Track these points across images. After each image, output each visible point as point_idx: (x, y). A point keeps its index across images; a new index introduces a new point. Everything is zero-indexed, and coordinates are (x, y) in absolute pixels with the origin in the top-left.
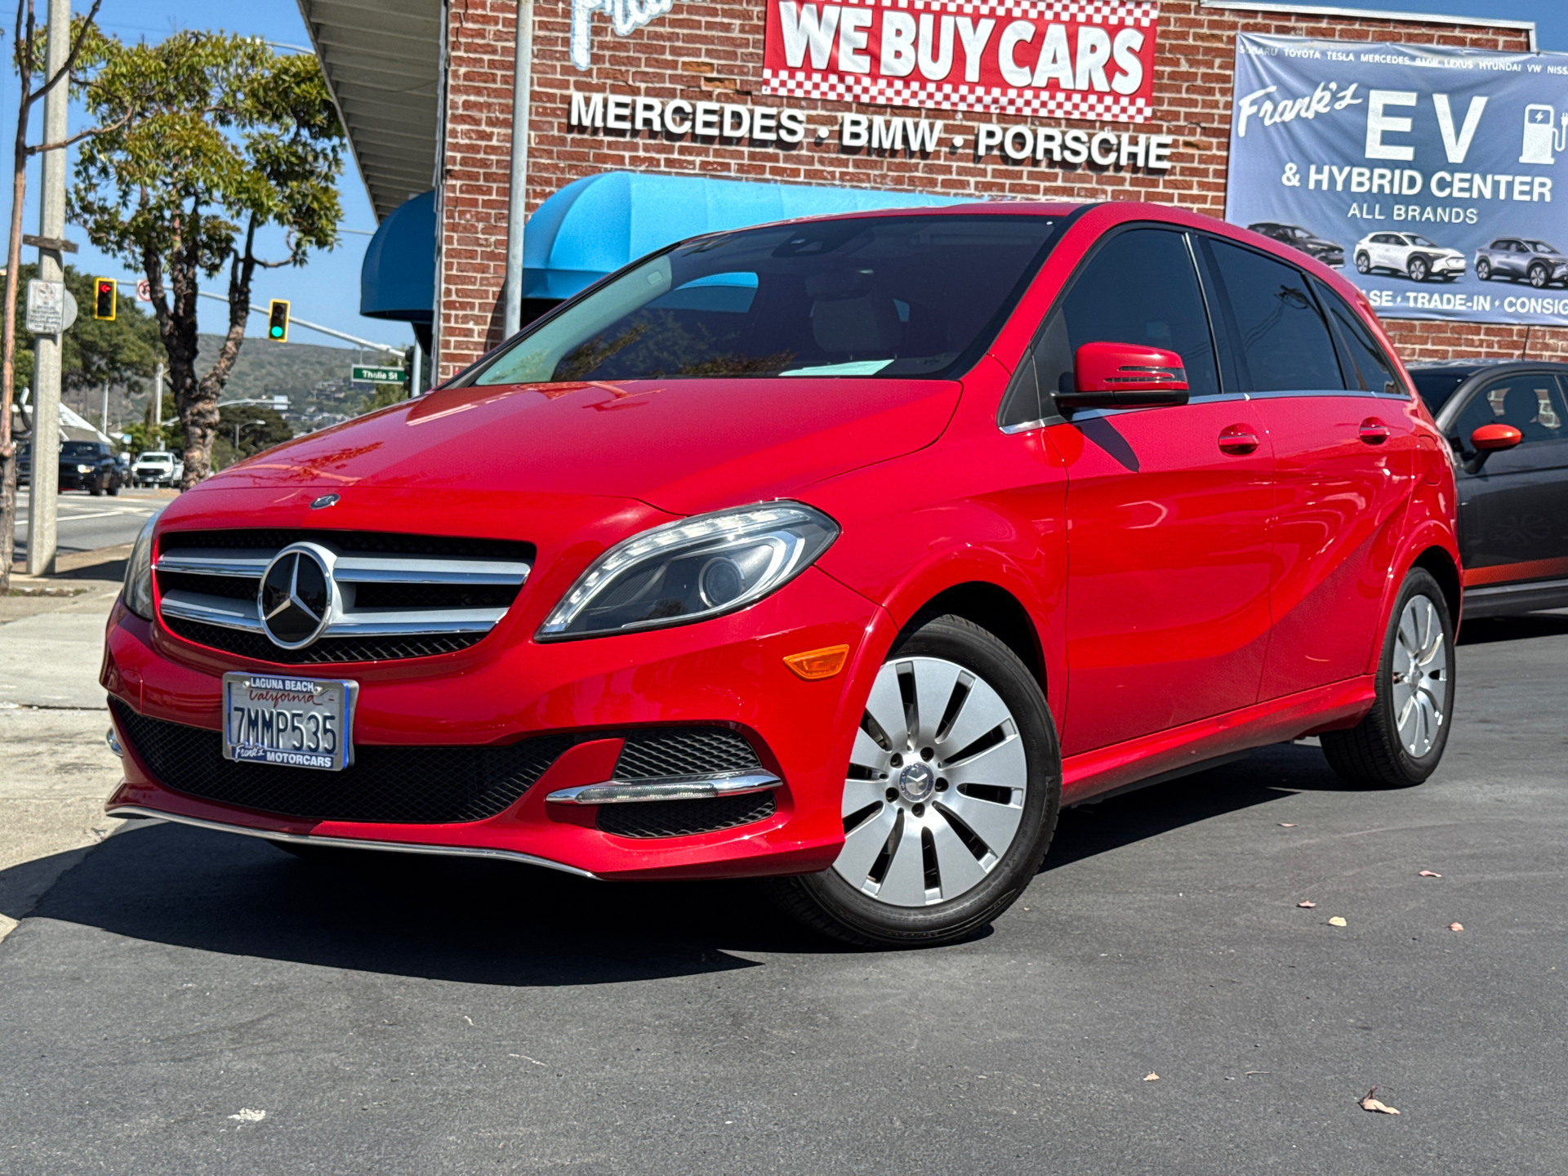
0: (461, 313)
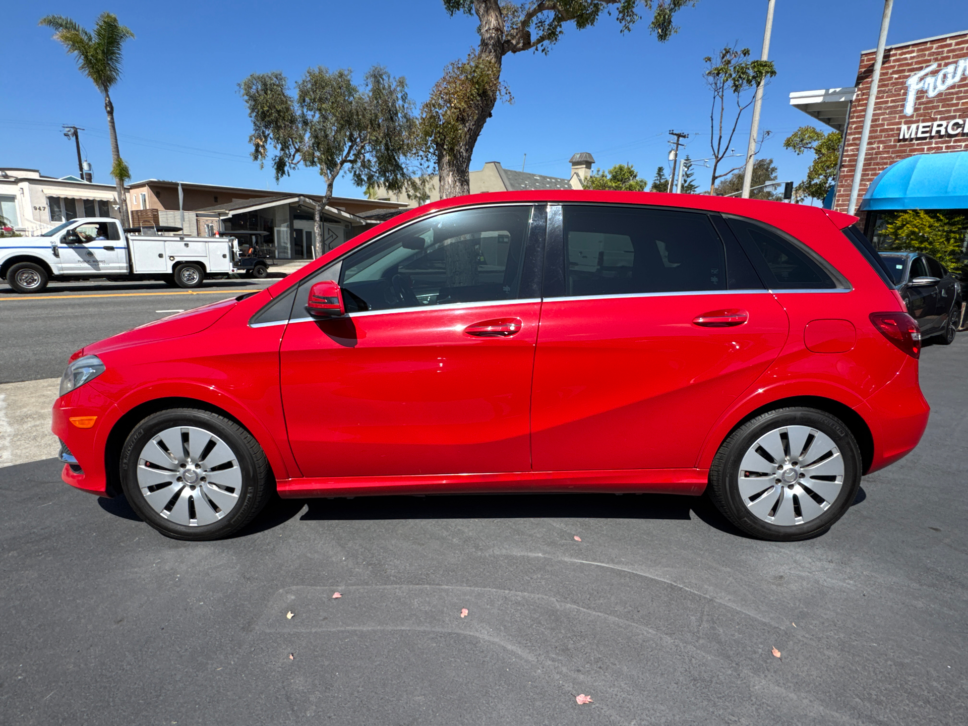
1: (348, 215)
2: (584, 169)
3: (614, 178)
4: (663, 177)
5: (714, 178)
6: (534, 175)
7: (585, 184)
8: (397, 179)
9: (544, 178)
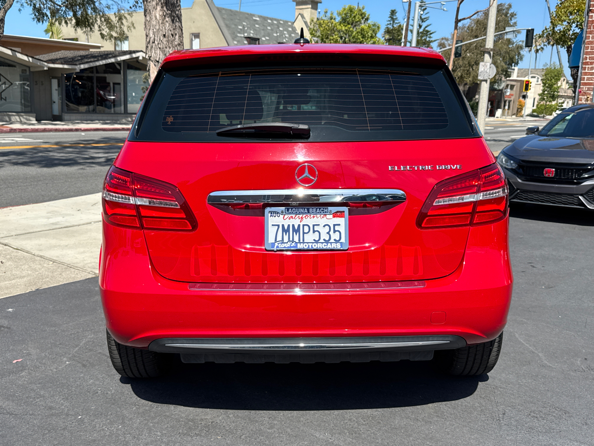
0: (590, 66)
1: (25, 58)
2: (310, 9)
3: (344, 21)
4: (396, 21)
5: (457, 21)
6: (254, 15)
7: (312, 27)
8: (87, 14)
9: (264, 19)
